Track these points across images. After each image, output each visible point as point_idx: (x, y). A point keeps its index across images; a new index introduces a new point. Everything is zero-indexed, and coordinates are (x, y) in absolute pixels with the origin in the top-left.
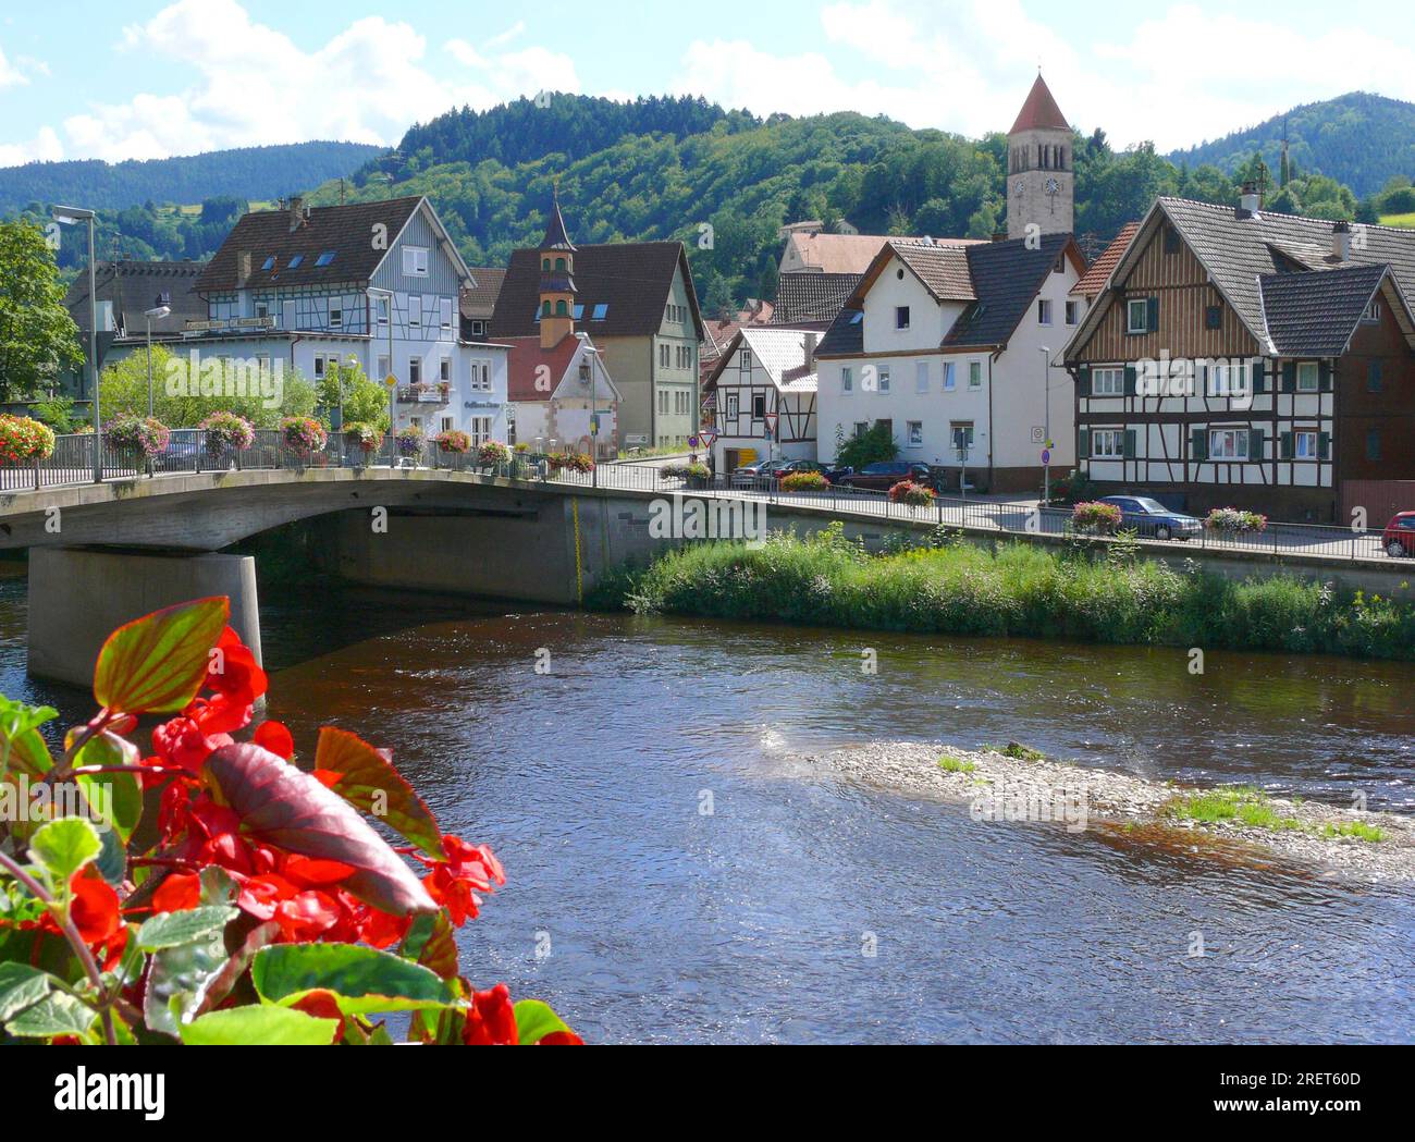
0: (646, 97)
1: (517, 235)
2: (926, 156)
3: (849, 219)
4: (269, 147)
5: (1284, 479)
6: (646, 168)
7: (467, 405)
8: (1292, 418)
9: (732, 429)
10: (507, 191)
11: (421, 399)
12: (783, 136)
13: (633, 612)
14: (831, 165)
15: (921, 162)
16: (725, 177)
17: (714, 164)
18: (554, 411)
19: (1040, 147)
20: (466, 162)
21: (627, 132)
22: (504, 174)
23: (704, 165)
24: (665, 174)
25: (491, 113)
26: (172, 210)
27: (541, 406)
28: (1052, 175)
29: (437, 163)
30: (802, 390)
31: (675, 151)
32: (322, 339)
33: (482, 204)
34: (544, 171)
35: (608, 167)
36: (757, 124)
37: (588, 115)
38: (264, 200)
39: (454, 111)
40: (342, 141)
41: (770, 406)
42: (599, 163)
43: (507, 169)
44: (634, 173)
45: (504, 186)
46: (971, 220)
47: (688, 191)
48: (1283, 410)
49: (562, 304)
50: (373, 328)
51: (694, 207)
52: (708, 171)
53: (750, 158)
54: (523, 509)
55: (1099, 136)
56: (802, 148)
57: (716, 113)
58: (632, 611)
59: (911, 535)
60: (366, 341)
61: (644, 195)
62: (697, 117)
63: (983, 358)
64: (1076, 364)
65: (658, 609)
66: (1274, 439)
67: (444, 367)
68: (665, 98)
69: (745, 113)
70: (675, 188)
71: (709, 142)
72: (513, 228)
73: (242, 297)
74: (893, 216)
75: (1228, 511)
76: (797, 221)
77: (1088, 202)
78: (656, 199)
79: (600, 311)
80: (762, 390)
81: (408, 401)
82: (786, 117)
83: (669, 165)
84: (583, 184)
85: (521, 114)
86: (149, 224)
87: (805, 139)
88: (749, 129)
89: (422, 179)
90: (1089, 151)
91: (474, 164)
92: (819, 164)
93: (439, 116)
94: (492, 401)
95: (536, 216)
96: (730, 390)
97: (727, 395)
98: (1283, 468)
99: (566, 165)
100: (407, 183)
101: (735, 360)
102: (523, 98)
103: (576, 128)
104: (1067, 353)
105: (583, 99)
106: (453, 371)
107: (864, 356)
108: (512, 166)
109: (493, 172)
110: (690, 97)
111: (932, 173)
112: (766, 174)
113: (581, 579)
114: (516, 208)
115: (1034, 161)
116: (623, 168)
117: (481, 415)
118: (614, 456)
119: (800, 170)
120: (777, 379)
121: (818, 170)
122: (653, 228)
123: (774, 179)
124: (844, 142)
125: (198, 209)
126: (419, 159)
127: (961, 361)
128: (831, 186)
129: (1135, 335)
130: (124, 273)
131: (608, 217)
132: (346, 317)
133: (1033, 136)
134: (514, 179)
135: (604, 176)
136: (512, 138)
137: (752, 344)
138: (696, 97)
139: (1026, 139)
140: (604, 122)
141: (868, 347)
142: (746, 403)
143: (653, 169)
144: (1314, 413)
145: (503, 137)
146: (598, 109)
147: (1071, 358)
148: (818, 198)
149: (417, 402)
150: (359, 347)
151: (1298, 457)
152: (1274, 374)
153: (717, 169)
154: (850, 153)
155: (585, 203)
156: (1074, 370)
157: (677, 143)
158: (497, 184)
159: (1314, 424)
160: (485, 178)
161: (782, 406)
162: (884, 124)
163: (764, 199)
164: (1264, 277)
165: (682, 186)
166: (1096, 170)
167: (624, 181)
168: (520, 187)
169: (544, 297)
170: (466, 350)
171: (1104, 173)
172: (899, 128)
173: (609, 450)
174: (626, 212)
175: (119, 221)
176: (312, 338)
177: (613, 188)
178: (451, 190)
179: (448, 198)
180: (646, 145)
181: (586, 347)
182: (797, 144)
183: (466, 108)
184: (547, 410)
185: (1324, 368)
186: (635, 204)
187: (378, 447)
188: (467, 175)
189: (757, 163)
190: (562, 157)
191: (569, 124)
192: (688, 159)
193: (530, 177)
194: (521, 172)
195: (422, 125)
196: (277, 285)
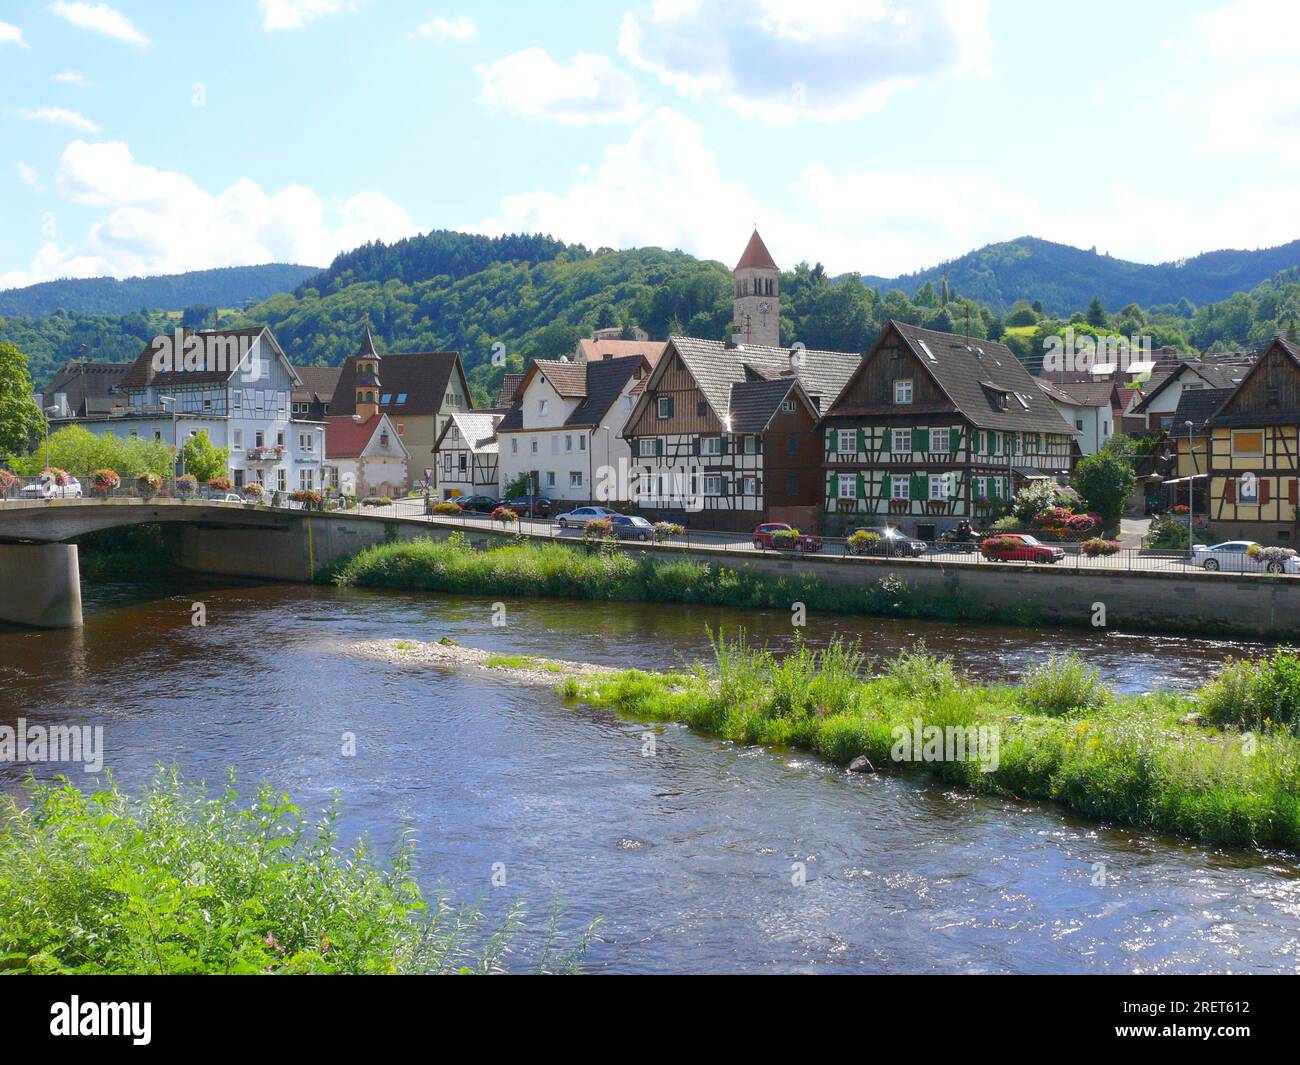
0: (509, 235)
1: (412, 335)
2: (697, 283)
3: (642, 326)
4: (237, 268)
5: (739, 507)
6: (507, 287)
7: (296, 461)
8: (742, 470)
9: (448, 477)
10: (406, 302)
11: (263, 457)
12: (605, 264)
13: (337, 585)
14: (636, 286)
15: (694, 285)
16: (563, 294)
17: (556, 283)
18: (363, 465)
19: (755, 280)
20: (376, 282)
21: (494, 260)
22: (405, 290)
23: (548, 285)
24: (521, 291)
25: (396, 245)
26: (162, 315)
27: (354, 462)
28: (764, 299)
29: (355, 282)
30: (489, 452)
31: (528, 274)
32: (196, 419)
33: (388, 311)
34: (433, 288)
35: (480, 286)
36: (588, 254)
37: (467, 247)
38: (229, 307)
39: (369, 244)
40: (291, 263)
41: (469, 462)
42: (473, 283)
43: (406, 287)
44: (499, 289)
45: (405, 299)
46: (727, 327)
47: (536, 303)
48: (738, 465)
49: (370, 394)
50: (230, 411)
51: (540, 316)
52: (552, 288)
53: (582, 279)
54: (278, 525)
55: (819, 268)
56: (617, 274)
57: (559, 246)
58: (335, 584)
59: (503, 538)
60: (226, 420)
61: (505, 306)
62: (545, 249)
63: (586, 432)
64: (632, 437)
65: (353, 584)
66: (734, 482)
67: (280, 437)
68: (523, 235)
69: (581, 247)
70: (526, 301)
71: (553, 268)
72: (410, 329)
73: (149, 391)
74: (672, 324)
75: (664, 523)
76: (604, 328)
77: (808, 316)
78: (513, 309)
79: (402, 398)
80: (464, 452)
81: (253, 458)
82: (610, 250)
83: (524, 284)
84: (461, 298)
85: (418, 246)
86: (143, 325)
87: (621, 267)
88: (583, 259)
89: (345, 293)
90: (812, 279)
91: (383, 283)
92: (627, 286)
93: (358, 247)
94: (314, 458)
95: (426, 321)
96: (447, 452)
97: (446, 455)
98: (738, 499)
99: (449, 284)
100: (333, 296)
101: (450, 433)
102: (420, 235)
103: (458, 257)
104: (624, 431)
105: (464, 235)
106: (286, 439)
107: (523, 431)
108: (410, 284)
109: (396, 288)
110: (541, 234)
111: (702, 293)
112: (591, 291)
113: (313, 566)
114: (412, 315)
115: (751, 289)
116: (490, 286)
117: (306, 468)
118: (405, 494)
119: (615, 289)
120: (472, 446)
121: (627, 290)
122: (511, 330)
123: (596, 296)
124: (648, 270)
125: (180, 315)
126: (343, 278)
127: (576, 434)
128: (632, 302)
129: (662, 419)
130: (88, 371)
131: (479, 322)
132: (214, 403)
133: (751, 272)
134: (412, 294)
135: (476, 292)
136: (411, 263)
137: (458, 424)
138: (545, 235)
139: (745, 274)
140: (478, 253)
141: (526, 426)
142: (456, 462)
143: (511, 287)
144: (753, 467)
145: (404, 262)
146: (475, 243)
147: (628, 433)
148: (621, 312)
149: (259, 459)
150: (221, 423)
151: (746, 493)
152: (733, 443)
153: (558, 288)
154: (651, 277)
155: (463, 311)
156: (630, 440)
157: (530, 268)
158: (400, 298)
159: (753, 473)
160: (390, 292)
161: (477, 462)
162: (677, 256)
163: (588, 310)
164: (735, 384)
165: (532, 300)
166: (815, 293)
167: (491, 296)
168: (416, 300)
169: (358, 390)
170: (295, 426)
171: (821, 295)
172: (689, 259)
173: (401, 491)
174: (491, 320)
175: (122, 323)
176: (188, 418)
177: (483, 302)
178: (366, 302)
179: (362, 307)
180: (508, 270)
181: (385, 423)
182: (614, 270)
183: (378, 242)
184: (358, 465)
185: (758, 441)
186: (498, 313)
187: (159, 486)
188: (377, 290)
189: (586, 284)
190: (446, 278)
191: (452, 255)
192: (538, 280)
193: (423, 292)
194: (416, 289)
195: (345, 253)
196: (171, 383)
